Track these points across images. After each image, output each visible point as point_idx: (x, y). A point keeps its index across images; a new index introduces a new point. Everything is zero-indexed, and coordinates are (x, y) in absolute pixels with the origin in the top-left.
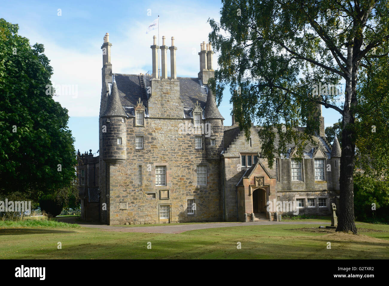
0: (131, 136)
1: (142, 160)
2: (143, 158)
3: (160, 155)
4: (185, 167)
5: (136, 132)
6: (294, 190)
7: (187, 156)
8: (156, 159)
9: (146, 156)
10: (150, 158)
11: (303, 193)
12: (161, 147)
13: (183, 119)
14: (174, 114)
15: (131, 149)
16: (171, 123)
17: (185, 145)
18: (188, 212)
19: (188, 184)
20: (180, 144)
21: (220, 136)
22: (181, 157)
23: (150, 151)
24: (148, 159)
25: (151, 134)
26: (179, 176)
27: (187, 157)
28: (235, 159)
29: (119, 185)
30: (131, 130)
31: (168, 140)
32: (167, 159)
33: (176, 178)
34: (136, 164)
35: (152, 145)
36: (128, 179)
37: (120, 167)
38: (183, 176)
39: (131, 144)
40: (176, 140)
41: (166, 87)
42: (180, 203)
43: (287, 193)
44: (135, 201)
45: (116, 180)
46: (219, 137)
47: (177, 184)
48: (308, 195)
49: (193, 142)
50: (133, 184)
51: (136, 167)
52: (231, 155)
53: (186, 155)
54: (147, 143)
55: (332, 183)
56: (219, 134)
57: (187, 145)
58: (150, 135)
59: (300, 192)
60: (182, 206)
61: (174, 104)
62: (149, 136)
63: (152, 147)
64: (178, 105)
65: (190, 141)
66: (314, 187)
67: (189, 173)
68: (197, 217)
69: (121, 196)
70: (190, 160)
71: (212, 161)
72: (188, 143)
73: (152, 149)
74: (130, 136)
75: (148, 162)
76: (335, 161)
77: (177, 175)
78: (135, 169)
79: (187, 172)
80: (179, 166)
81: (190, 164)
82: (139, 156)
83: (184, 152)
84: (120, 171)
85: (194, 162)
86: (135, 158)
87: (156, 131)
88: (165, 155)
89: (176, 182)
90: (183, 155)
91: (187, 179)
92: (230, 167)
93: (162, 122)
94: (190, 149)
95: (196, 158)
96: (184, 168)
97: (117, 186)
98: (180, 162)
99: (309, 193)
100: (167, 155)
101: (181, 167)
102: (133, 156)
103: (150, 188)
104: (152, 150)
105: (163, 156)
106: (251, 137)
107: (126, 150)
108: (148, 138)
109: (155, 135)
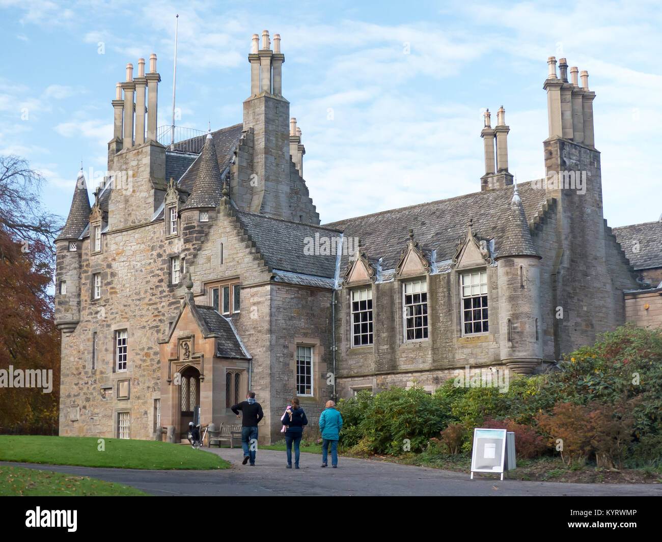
0: (86, 274)
1: (97, 322)
4: (152, 328)
5: (92, 266)
7: (156, 304)
8: (114, 316)
11: (426, 375)
12: (122, 291)
13: (152, 223)
14: (140, 216)
15: (86, 301)
16: (136, 236)
17: (154, 279)
20: (147, 280)
22: (148, 307)
23: (108, 301)
24: (106, 318)
25: (109, 266)
26: (143, 349)
27: (156, 307)
29: (70, 373)
30: (87, 262)
31: (132, 273)
33: (139, 354)
34: (91, 329)
35: (110, 289)
37: (73, 338)
38: (149, 348)
39: (86, 291)
40: (141, 271)
42: (144, 408)
43: (389, 376)
44: (87, 404)
46: (192, 251)
47: (140, 367)
48: (437, 380)
50: (86, 370)
51: (91, 336)
53: (155, 301)
54: (105, 284)
56: (193, 245)
57: (156, 280)
58: (110, 269)
60: (146, 413)
61: (142, 194)
62: (108, 270)
63: (111, 293)
64: (147, 196)
65: (161, 269)
66: (454, 358)
69: (72, 393)
70: (161, 312)
72: (159, 276)
73: (110, 297)
75: (105, 323)
77: (141, 347)
78: (88, 340)
79: (156, 339)
80: (144, 327)
81: (161, 321)
82: (94, 314)
83: (153, 295)
84: (72, 347)
85: (166, 314)
86: (90, 317)
87: (117, 258)
88: (126, 306)
89: (140, 363)
90: (151, 302)
91: (156, 354)
93: (125, 238)
94: (162, 286)
95: (168, 306)
96: (151, 331)
97: (68, 375)
98: (147, 319)
99: (440, 374)
100: (130, 305)
101: (147, 328)
102: (88, 315)
103: (105, 377)
105: (125, 308)
106: (223, 240)
107: (75, 304)
108: (106, 274)
109: (115, 265)
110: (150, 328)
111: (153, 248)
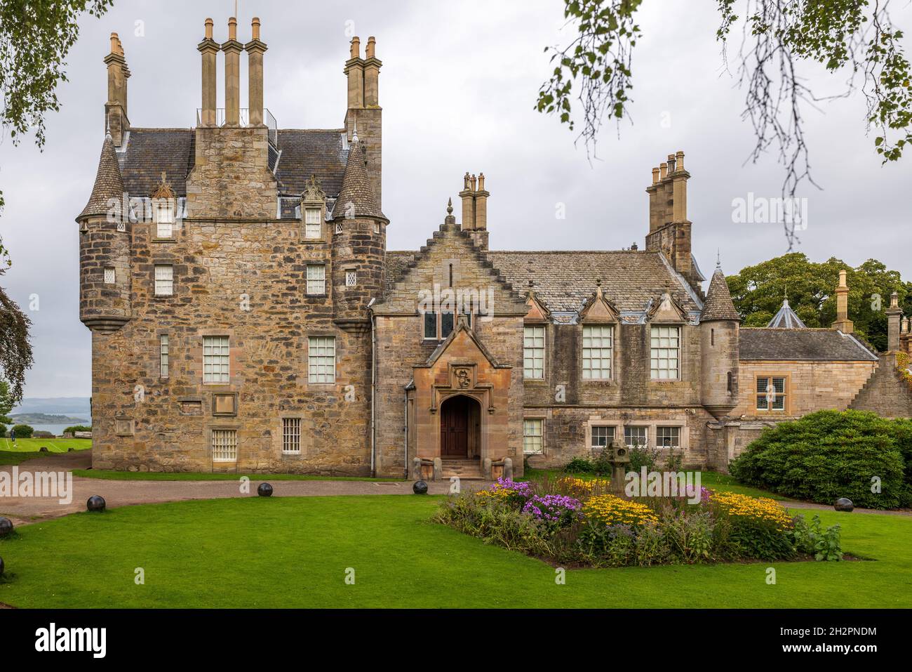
0: (142, 263)
1: (168, 323)
2: (173, 317)
3: (214, 311)
4: (277, 339)
5: (154, 256)
6: (586, 402)
7: (284, 313)
8: (203, 319)
9: (180, 312)
10: (188, 317)
11: (611, 412)
12: (217, 291)
13: (275, 221)
14: (251, 209)
15: (143, 295)
16: (243, 231)
17: (280, 285)
18: (285, 449)
19: (284, 382)
20: (266, 284)
21: (370, 262)
22: (268, 315)
23: (190, 300)
24: (184, 320)
25: (191, 260)
26: (261, 362)
27: (282, 316)
28: (405, 319)
29: (112, 379)
30: (144, 249)
31: (235, 273)
32: (233, 320)
33: (254, 367)
34: (155, 331)
35: (194, 286)
36: (134, 367)
37: (116, 338)
38: (271, 362)
39: (142, 283)
40: (255, 273)
41: (231, 143)
42: (264, 428)
43: (568, 409)
44: (152, 419)
45: (106, 367)
46: (367, 263)
47: (255, 381)
48: (625, 417)
49: (300, 278)
50: (148, 377)
51: (155, 339)
52: (392, 310)
53: (281, 310)
54: (183, 280)
55: (698, 387)
56: (368, 257)
57: (283, 287)
58: (191, 263)
59: (605, 410)
60: (268, 432)
61: (253, 184)
62: (188, 264)
63: (194, 292)
64: (263, 187)
65: (292, 276)
66: (646, 398)
67: (289, 354)
68: (307, 462)
69: (118, 404)
70: (292, 323)
71: (348, 325)
72: (287, 282)
73: (194, 297)
74: (140, 265)
75: (185, 326)
76: (712, 330)
77: (256, 358)
78: (150, 343)
79: (284, 352)
80: (262, 338)
81: (293, 333)
82: (161, 313)
83: (277, 303)
84: (115, 348)
85: (302, 326)
86: (152, 316)
87: (205, 252)
88: (226, 310)
89: (255, 377)
90: (274, 310)
91: (285, 369)
92: (390, 340)
93: (220, 231)
94: (292, 295)
95: (306, 318)
96: (275, 343)
97: (109, 381)
98: (267, 328)
99: (630, 412)
100: (233, 310)
101: (268, 339)
102: (147, 313)
103: (187, 388)
104: (194, 300)
105: (222, 312)
106: (453, 261)
107: (127, 297)
108: (186, 269)
109: (201, 261)
110: (272, 340)
111: (276, 250)
